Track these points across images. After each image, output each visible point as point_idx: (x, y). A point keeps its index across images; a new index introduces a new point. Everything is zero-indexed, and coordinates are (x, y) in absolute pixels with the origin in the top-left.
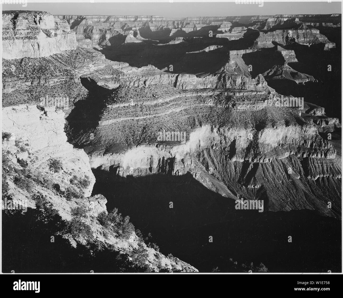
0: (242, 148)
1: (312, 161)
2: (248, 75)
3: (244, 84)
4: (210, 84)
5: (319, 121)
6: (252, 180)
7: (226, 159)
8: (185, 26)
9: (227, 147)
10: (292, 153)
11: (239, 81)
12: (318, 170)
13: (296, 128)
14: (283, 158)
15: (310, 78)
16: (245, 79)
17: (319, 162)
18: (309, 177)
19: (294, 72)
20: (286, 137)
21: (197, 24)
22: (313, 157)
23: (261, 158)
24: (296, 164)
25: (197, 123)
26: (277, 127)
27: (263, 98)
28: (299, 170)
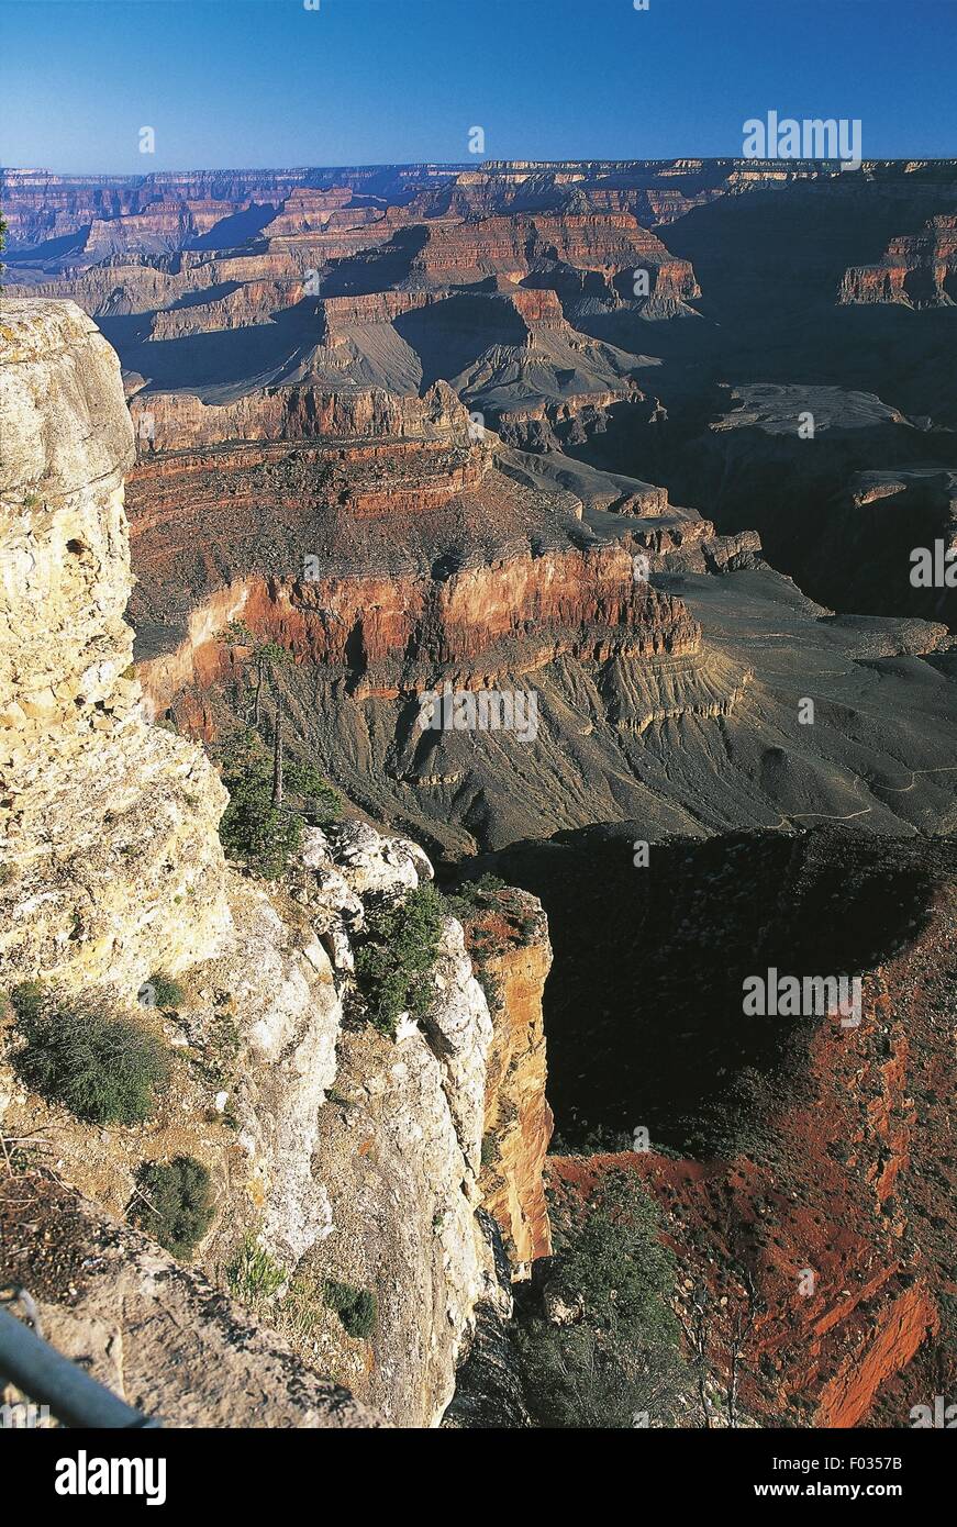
0: (389, 649)
1: (628, 670)
2: (400, 388)
3: (382, 417)
4: (256, 425)
5: (652, 536)
6: (433, 756)
7: (334, 696)
8: (144, 209)
9: (335, 651)
10: (562, 649)
11: (364, 408)
12: (647, 699)
13: (567, 562)
14: (533, 669)
15: (618, 388)
16: (386, 400)
17: (649, 669)
18: (622, 725)
19: (564, 371)
20: (538, 596)
21: (190, 198)
22: (630, 654)
23: (458, 675)
24: (578, 684)
25: (213, 572)
26: (501, 562)
27: (447, 462)
28: (587, 704)
